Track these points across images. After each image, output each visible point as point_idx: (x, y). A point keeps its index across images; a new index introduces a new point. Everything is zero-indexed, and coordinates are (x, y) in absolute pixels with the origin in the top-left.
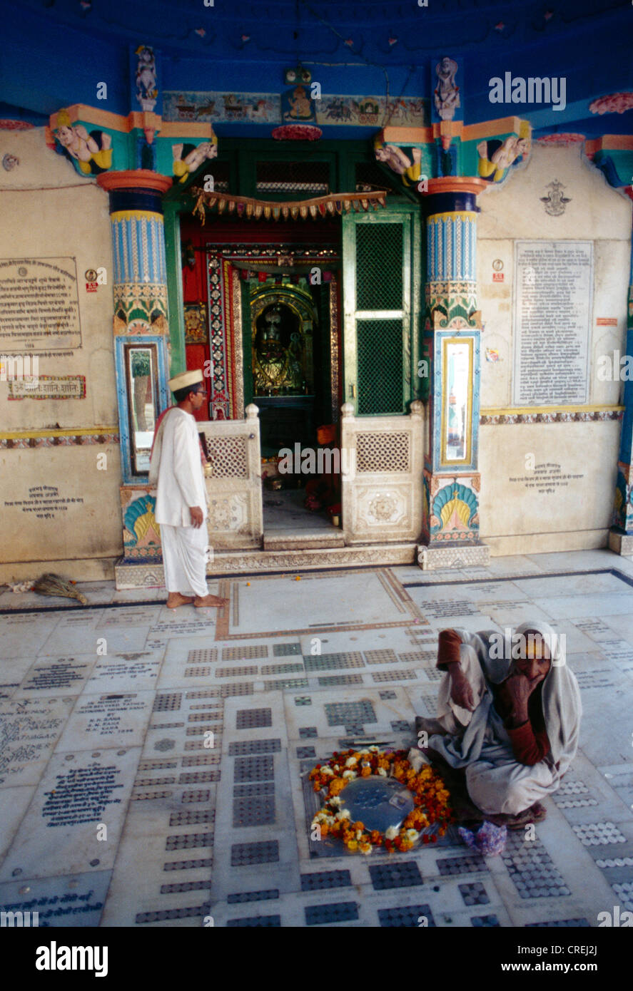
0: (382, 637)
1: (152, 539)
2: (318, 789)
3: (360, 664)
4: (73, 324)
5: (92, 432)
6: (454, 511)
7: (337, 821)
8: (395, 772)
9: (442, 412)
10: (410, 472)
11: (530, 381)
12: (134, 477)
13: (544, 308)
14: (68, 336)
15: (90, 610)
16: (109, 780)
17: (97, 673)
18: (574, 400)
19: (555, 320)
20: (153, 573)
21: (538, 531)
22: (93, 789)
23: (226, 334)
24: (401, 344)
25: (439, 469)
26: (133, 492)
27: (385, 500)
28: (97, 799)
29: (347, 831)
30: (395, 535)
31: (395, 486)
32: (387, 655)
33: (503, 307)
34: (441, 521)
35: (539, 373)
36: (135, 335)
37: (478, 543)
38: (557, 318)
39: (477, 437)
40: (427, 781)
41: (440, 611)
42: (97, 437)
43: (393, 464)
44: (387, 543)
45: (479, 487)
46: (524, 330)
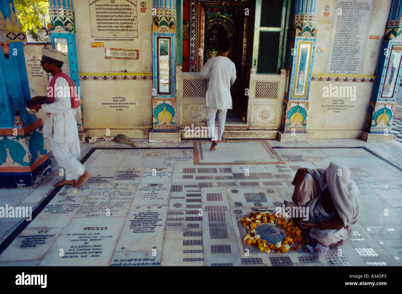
0: (266, 168)
1: (165, 122)
2: (245, 226)
3: (257, 178)
4: (134, 26)
5: (141, 74)
6: (296, 118)
7: (255, 239)
8: (277, 222)
9: (295, 74)
10: (278, 99)
11: (335, 62)
12: (159, 95)
13: (346, 30)
14: (132, 31)
15: (139, 150)
16: (156, 217)
17: (145, 175)
18: (354, 72)
19: (350, 35)
20: (165, 136)
21: (331, 129)
22: (149, 220)
23: (197, 36)
24: (279, 43)
25: (291, 99)
26: (158, 101)
27: (266, 111)
28: (152, 224)
29: (260, 243)
30: (269, 127)
31: (270, 105)
32: (269, 175)
33: (327, 28)
34: (290, 122)
35: (340, 59)
36: (162, 32)
37: (305, 132)
38: (351, 35)
39: (309, 86)
40: (292, 226)
41: (290, 159)
42: (143, 76)
43: (271, 96)
44: (265, 130)
45: (308, 108)
46: (335, 39)
